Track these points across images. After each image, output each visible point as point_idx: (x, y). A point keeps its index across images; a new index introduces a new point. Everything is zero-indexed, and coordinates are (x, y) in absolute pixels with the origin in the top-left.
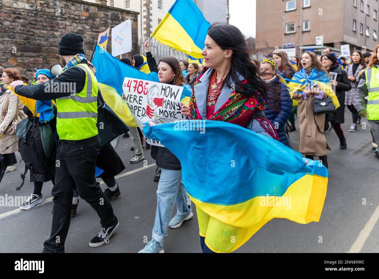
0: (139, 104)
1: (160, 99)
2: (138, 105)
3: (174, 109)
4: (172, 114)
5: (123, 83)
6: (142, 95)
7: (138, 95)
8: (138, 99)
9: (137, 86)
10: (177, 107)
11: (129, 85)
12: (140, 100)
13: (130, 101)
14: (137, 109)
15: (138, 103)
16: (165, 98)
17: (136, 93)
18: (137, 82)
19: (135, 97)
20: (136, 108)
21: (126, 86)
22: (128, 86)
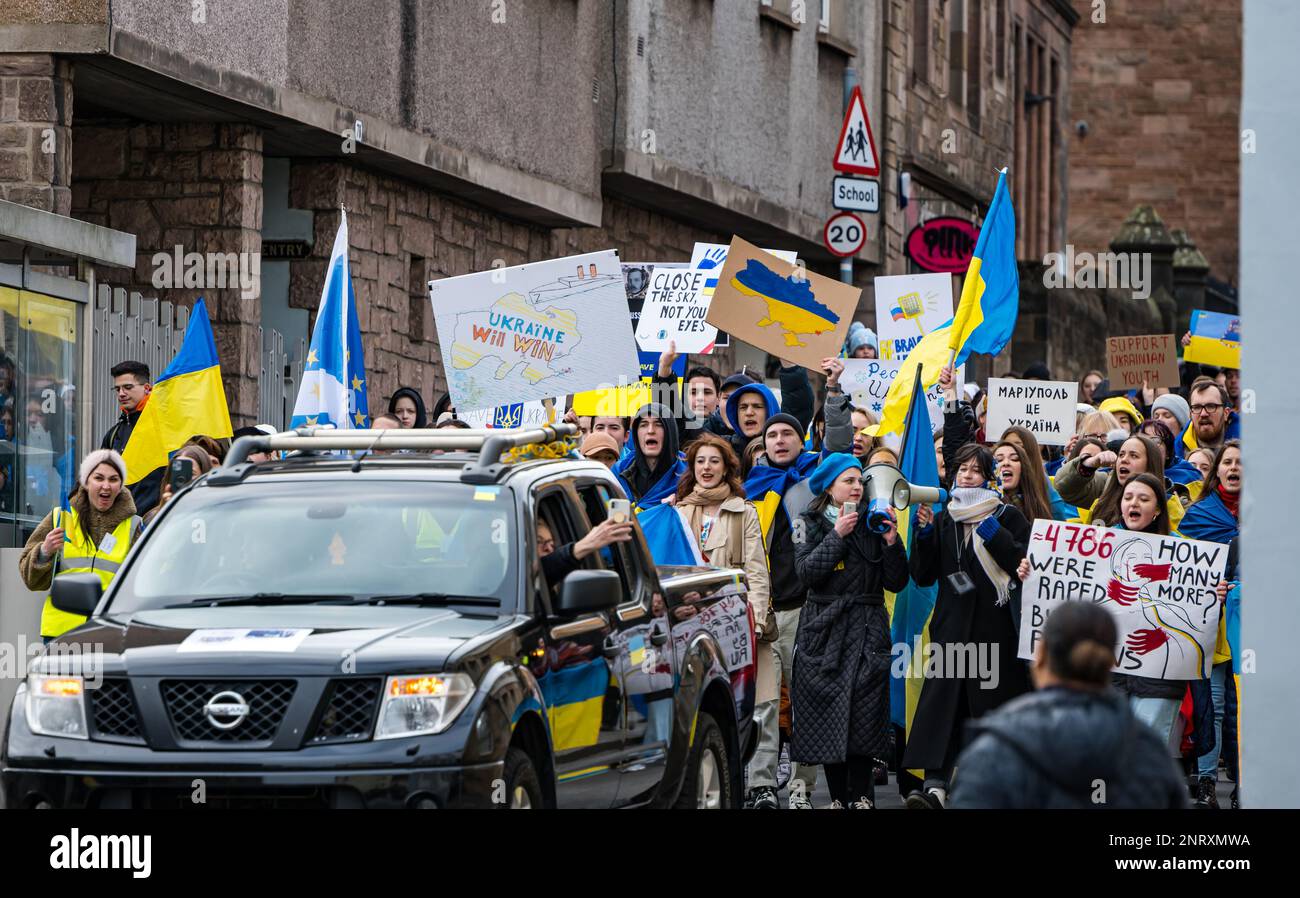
0: (1085, 576)
1: (1157, 566)
2: (1081, 580)
3: (1204, 583)
4: (1194, 596)
5: (1033, 532)
6: (1095, 557)
7: (1081, 559)
8: (1080, 567)
9: (1078, 539)
10: (1210, 580)
11: (1052, 535)
12: (1086, 569)
13: (1055, 572)
14: (1079, 589)
15: (1081, 575)
16: (1176, 564)
17: (1075, 553)
18: (1077, 530)
19: (1072, 563)
20: (1074, 586)
21: (1044, 537)
22: (1048, 538)
